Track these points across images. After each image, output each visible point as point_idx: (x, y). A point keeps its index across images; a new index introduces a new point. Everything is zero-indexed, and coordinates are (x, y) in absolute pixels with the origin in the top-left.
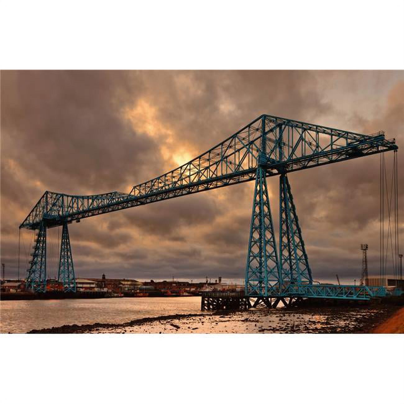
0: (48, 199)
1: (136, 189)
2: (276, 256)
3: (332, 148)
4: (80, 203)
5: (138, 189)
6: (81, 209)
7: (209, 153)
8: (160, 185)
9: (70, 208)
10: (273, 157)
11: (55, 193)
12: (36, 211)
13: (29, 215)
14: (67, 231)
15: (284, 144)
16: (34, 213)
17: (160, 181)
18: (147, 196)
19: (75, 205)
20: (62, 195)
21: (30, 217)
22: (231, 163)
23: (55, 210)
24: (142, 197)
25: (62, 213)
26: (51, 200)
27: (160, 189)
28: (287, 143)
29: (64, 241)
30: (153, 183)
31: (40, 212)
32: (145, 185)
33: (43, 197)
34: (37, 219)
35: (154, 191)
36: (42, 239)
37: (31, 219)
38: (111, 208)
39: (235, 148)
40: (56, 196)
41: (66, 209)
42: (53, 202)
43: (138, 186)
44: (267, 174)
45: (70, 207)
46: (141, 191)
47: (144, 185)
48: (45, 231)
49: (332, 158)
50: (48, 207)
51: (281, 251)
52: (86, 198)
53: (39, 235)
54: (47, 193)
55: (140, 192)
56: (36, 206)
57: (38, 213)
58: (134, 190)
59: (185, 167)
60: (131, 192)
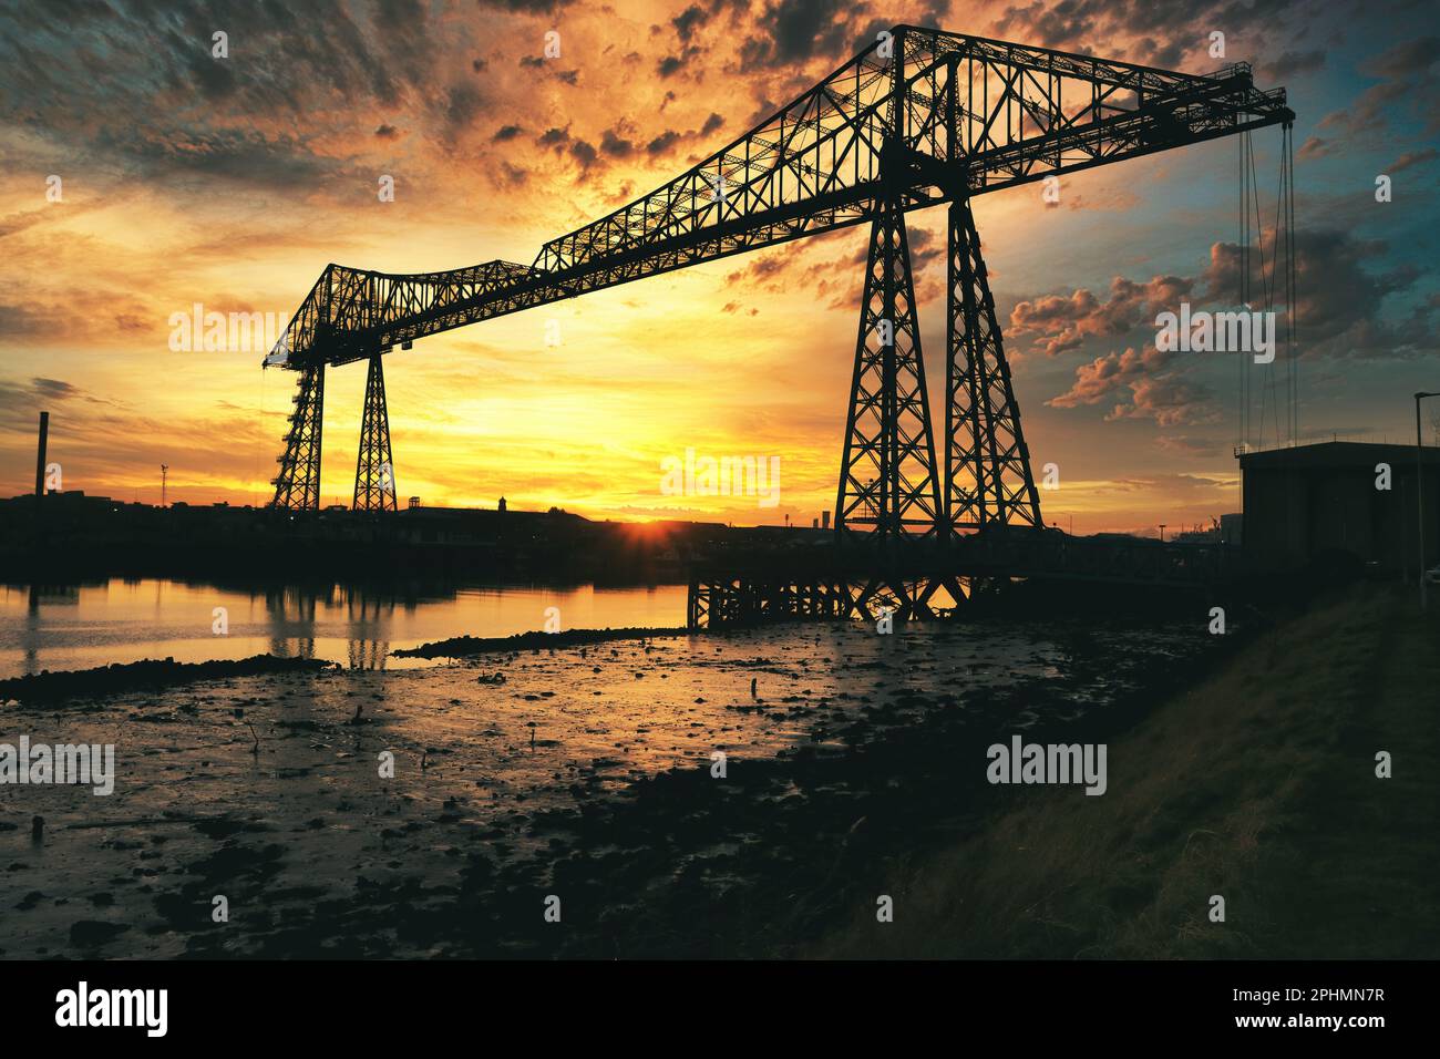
0: (333, 286)
1: (549, 253)
2: (931, 448)
3: (1096, 116)
5: (555, 253)
7: (744, 144)
11: (349, 270)
12: (304, 318)
13: (288, 331)
14: (380, 372)
15: (960, 110)
16: (299, 325)
17: (612, 226)
18: (577, 271)
20: (372, 275)
21: (290, 335)
22: (808, 170)
23: (352, 317)
24: (563, 275)
25: (370, 323)
26: (340, 288)
27: (610, 251)
28: (966, 107)
29: (372, 401)
30: (594, 234)
31: (312, 321)
32: (575, 239)
33: (321, 280)
34: (305, 342)
36: (313, 394)
37: (291, 340)
39: (820, 127)
40: (355, 277)
42: (345, 293)
43: (554, 242)
44: (913, 202)
46: (563, 256)
47: (571, 238)
48: (321, 375)
49: (1099, 150)
50: (333, 306)
51: (950, 433)
52: (421, 281)
53: (305, 385)
54: (331, 268)
55: (560, 260)
56: (304, 307)
57: (307, 324)
58: (543, 255)
59: (681, 183)
60: (538, 260)
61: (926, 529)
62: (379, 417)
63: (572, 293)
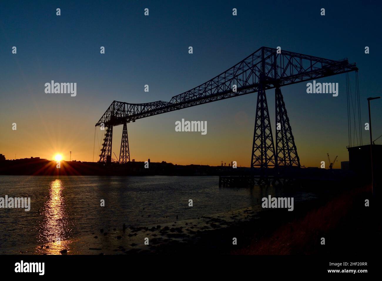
0: (115, 106)
1: (174, 99)
2: (273, 147)
3: (311, 69)
4: (136, 109)
5: (175, 99)
6: (136, 113)
7: (224, 73)
8: (191, 96)
9: (129, 112)
10: (270, 75)
11: (119, 102)
12: (107, 114)
13: (102, 117)
14: (126, 128)
15: (278, 67)
16: (105, 116)
17: (190, 93)
18: (181, 104)
19: (132, 110)
20: (124, 103)
22: (240, 80)
23: (119, 114)
24: (177, 104)
25: (124, 115)
26: (117, 106)
27: (190, 99)
28: (279, 66)
29: (124, 135)
30: (186, 95)
31: (109, 115)
33: (112, 104)
34: (107, 120)
35: (186, 100)
36: (110, 133)
37: (103, 120)
38: (156, 112)
39: (243, 69)
40: (120, 104)
41: (126, 113)
42: (118, 108)
43: (175, 97)
45: (129, 111)
47: (180, 96)
48: (112, 128)
49: (312, 76)
50: (115, 111)
51: (277, 143)
52: (140, 105)
53: (108, 131)
54: (114, 102)
55: (177, 101)
56: (107, 111)
59: (208, 83)
60: (171, 101)
61: (273, 167)
62: (126, 139)
63: (178, 109)
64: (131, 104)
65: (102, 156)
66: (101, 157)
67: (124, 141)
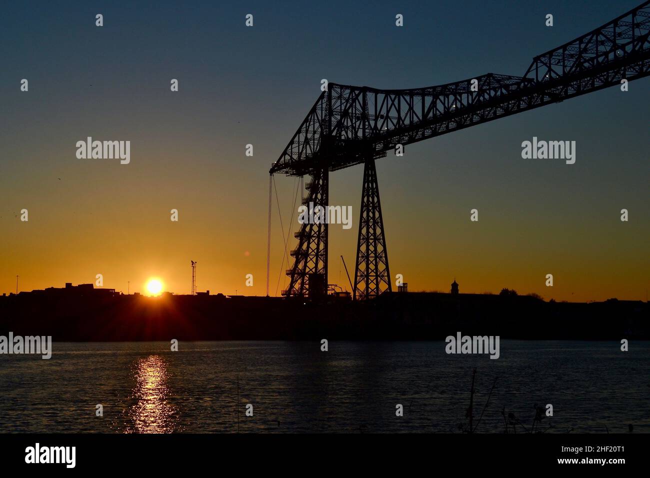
0: (333, 101)
1: (539, 65)
4: (405, 108)
5: (545, 64)
6: (407, 122)
8: (601, 48)
9: (380, 122)
11: (347, 87)
12: (307, 131)
13: (292, 143)
14: (374, 176)
16: (302, 137)
17: (601, 38)
18: (566, 79)
19: (393, 113)
20: (364, 90)
21: (294, 146)
23: (347, 127)
24: (552, 83)
25: (364, 133)
26: (338, 103)
27: (601, 59)
29: (368, 200)
30: (583, 46)
31: (315, 132)
32: (564, 51)
33: (322, 97)
34: (309, 151)
35: (586, 65)
36: (319, 197)
37: (295, 150)
38: (477, 115)
40: (351, 93)
41: (372, 123)
42: (343, 108)
43: (544, 55)
45: (382, 117)
46: (553, 67)
47: (561, 51)
48: (326, 178)
50: (333, 119)
52: (417, 94)
53: (313, 188)
54: (330, 86)
55: (550, 70)
56: (306, 121)
57: (309, 136)
58: (534, 67)
60: (528, 71)
62: (374, 213)
63: (556, 99)
64: (387, 93)
65: (298, 274)
66: (293, 277)
67: (367, 222)
